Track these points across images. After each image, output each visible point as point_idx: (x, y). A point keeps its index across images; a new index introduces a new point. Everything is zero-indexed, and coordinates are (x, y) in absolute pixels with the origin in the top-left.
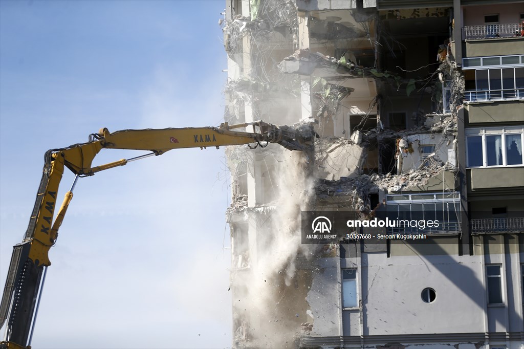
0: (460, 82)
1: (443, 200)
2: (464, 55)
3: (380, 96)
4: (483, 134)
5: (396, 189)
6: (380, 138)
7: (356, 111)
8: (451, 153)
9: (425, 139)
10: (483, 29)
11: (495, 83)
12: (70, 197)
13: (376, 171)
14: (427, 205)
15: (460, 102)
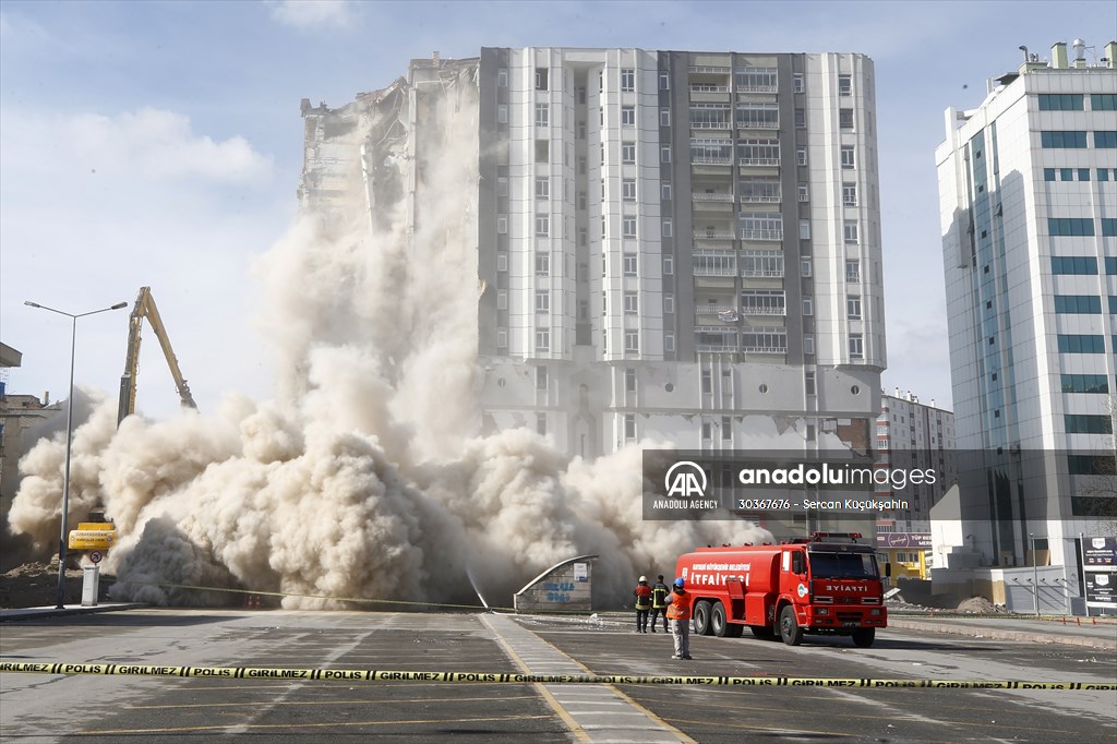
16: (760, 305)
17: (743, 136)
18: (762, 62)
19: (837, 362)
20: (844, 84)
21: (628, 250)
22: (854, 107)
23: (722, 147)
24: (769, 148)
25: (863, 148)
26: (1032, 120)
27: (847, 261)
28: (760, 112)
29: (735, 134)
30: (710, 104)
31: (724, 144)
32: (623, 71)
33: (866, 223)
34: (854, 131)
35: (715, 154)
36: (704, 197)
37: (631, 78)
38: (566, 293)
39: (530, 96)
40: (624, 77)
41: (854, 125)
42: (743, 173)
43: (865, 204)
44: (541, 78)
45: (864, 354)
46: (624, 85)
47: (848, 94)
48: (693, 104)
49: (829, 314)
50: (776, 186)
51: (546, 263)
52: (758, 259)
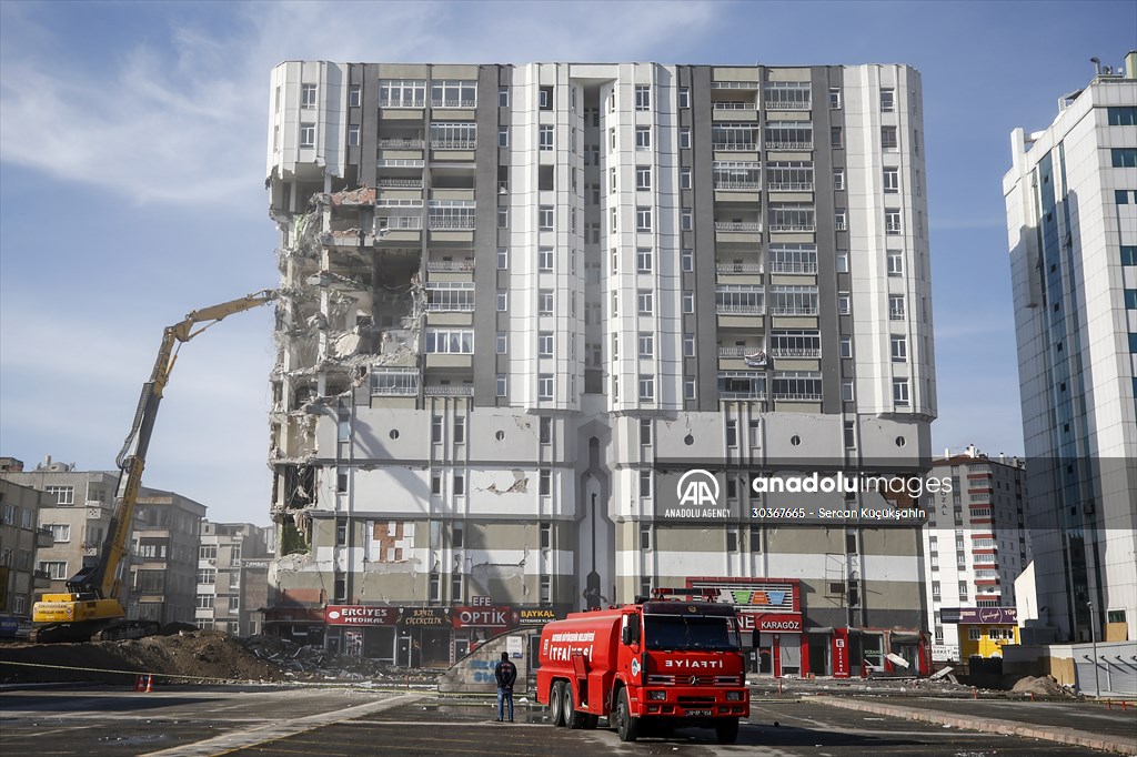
0: (425, 298)
1: (408, 373)
2: (427, 280)
3: (375, 304)
4: (436, 332)
5: (378, 364)
6: (372, 331)
7: (360, 313)
8: (416, 343)
9: (401, 333)
10: (441, 265)
11: (446, 300)
12: (176, 357)
13: (367, 353)
14: (397, 376)
15: (423, 310)
16: (792, 346)
17: (772, 157)
18: (794, 75)
19: (879, 410)
20: (886, 99)
21: (643, 286)
22: (897, 124)
23: (749, 171)
24: (802, 172)
25: (907, 171)
26: (1100, 137)
27: (890, 296)
28: (792, 131)
29: (764, 155)
30: (735, 123)
31: (751, 167)
32: (638, 87)
33: (911, 254)
34: (897, 150)
35: (741, 178)
36: (730, 225)
37: (646, 95)
38: (572, 336)
39: (532, 118)
40: (638, 95)
41: (898, 145)
42: (773, 198)
43: (910, 232)
44: (546, 97)
45: (910, 400)
46: (638, 103)
47: (891, 110)
48: (716, 123)
49: (870, 355)
50: (810, 214)
51: (550, 302)
52: (790, 296)
